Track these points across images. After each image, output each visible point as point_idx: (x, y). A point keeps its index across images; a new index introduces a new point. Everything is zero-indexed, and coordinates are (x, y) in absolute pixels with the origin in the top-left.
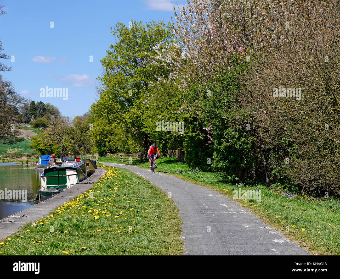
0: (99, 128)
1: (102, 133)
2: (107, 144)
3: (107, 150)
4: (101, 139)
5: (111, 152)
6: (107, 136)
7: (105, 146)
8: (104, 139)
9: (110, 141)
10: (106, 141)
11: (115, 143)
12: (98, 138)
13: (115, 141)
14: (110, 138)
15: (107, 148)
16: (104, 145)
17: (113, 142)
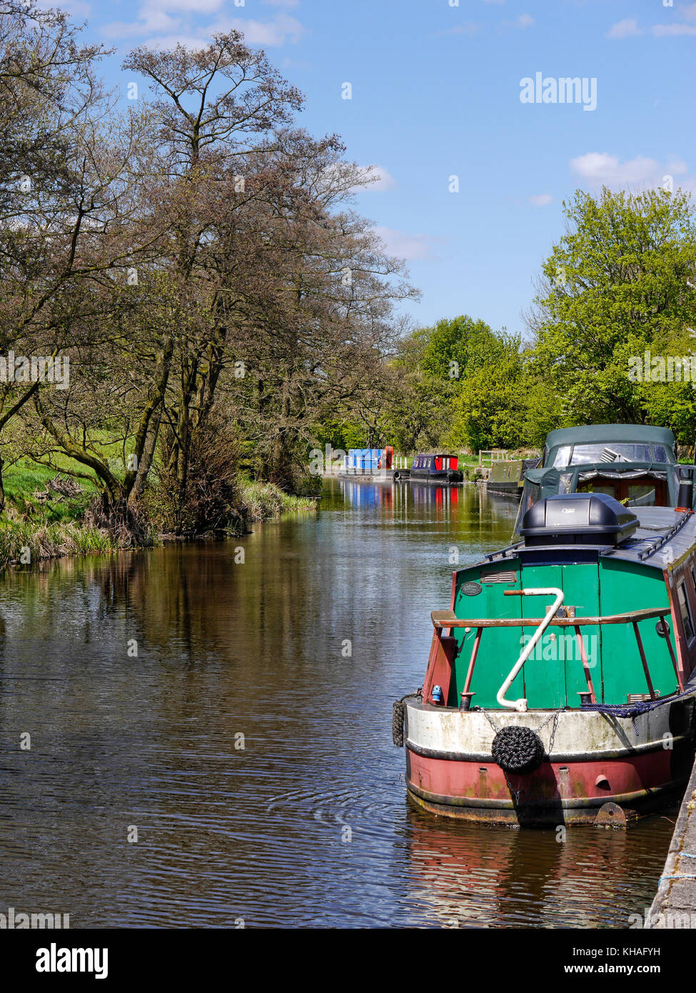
0: (476, 392)
1: (483, 403)
2: (494, 427)
3: (494, 442)
4: (480, 417)
5: (501, 445)
6: (494, 410)
7: (489, 431)
8: (487, 416)
9: (500, 423)
10: (492, 422)
11: (512, 427)
12: (475, 414)
13: (512, 421)
14: (502, 414)
15: (494, 437)
16: (485, 429)
17: (507, 423)
